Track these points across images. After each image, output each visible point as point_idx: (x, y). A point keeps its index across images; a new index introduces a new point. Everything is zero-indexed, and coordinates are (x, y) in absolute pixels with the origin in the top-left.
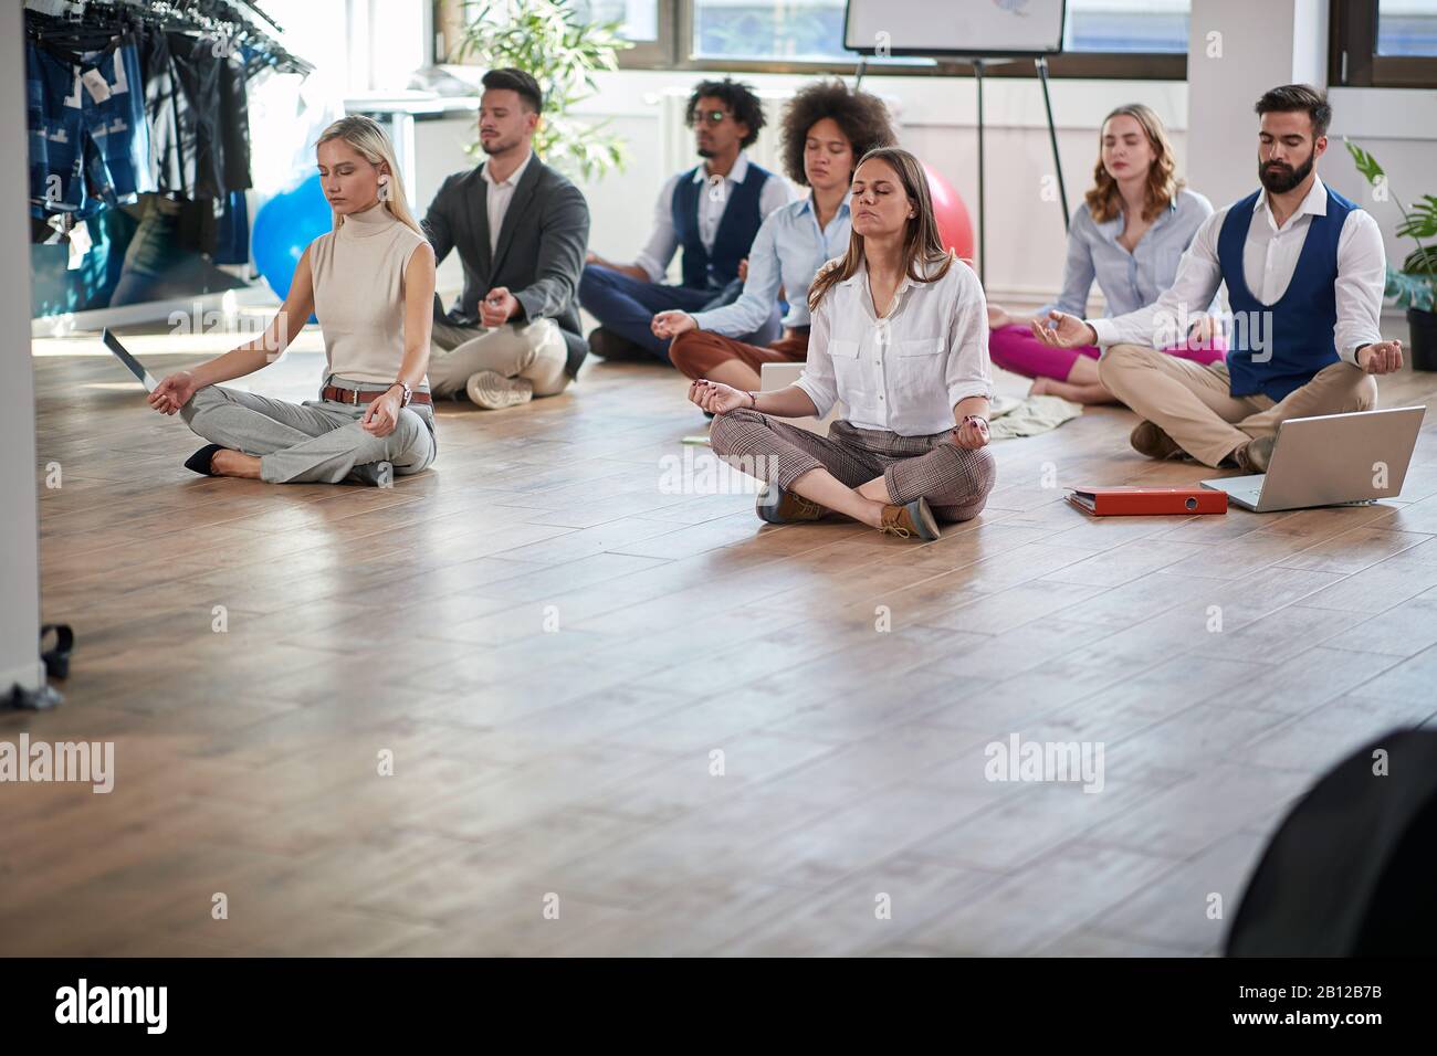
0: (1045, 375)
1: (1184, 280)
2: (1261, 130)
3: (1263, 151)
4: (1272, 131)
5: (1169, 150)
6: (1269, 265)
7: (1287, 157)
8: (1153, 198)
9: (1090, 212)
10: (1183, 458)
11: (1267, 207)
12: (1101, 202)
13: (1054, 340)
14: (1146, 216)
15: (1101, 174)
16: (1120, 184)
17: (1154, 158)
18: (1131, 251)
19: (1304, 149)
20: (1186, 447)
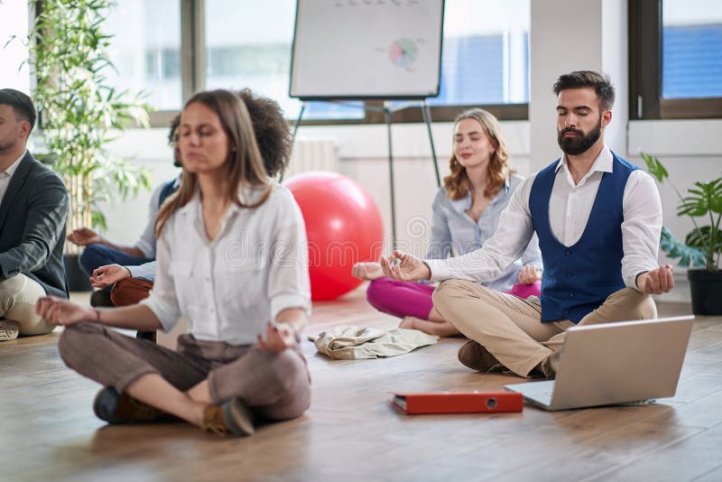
0: (411, 315)
1: (502, 230)
2: (558, 105)
3: (561, 122)
5: (503, 144)
8: (492, 180)
9: (447, 193)
10: (502, 371)
11: (566, 167)
12: (455, 184)
13: (398, 273)
14: (487, 194)
15: (454, 164)
16: (469, 171)
17: (492, 150)
18: (477, 221)
19: (593, 118)
20: (504, 361)
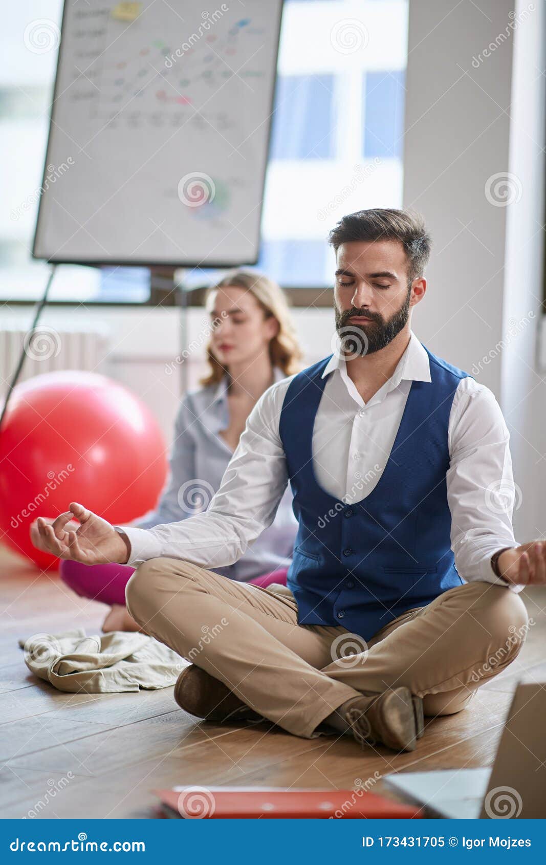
2: (338, 268)
3: (343, 299)
4: (354, 268)
6: (354, 450)
7: (374, 303)
